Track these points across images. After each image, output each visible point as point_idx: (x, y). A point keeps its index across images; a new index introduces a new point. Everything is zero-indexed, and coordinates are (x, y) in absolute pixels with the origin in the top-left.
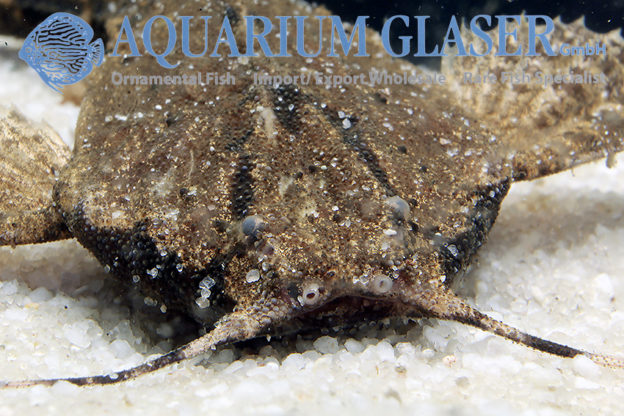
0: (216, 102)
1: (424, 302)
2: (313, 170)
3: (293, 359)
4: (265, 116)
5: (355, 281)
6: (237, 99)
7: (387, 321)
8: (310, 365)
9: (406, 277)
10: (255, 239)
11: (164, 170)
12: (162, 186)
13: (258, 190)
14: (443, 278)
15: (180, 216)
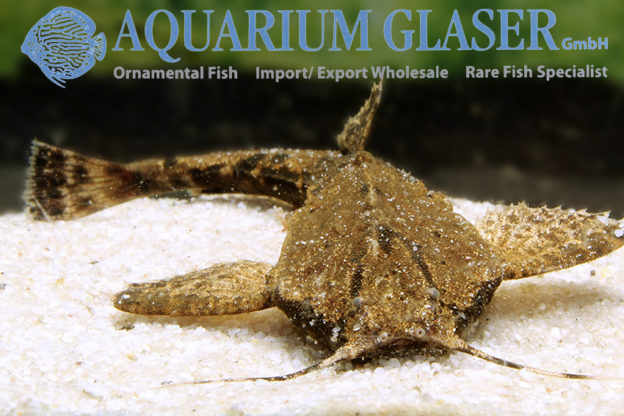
0: (351, 236)
1: (442, 342)
2: (394, 273)
3: (379, 370)
4: (374, 243)
5: (406, 331)
6: (361, 234)
7: (425, 350)
8: (387, 373)
9: (434, 329)
10: (360, 309)
11: (321, 271)
12: (319, 280)
13: (364, 283)
14: (454, 330)
15: (327, 296)
